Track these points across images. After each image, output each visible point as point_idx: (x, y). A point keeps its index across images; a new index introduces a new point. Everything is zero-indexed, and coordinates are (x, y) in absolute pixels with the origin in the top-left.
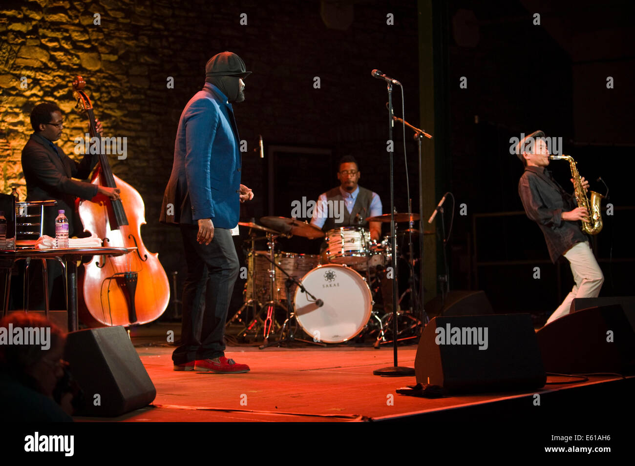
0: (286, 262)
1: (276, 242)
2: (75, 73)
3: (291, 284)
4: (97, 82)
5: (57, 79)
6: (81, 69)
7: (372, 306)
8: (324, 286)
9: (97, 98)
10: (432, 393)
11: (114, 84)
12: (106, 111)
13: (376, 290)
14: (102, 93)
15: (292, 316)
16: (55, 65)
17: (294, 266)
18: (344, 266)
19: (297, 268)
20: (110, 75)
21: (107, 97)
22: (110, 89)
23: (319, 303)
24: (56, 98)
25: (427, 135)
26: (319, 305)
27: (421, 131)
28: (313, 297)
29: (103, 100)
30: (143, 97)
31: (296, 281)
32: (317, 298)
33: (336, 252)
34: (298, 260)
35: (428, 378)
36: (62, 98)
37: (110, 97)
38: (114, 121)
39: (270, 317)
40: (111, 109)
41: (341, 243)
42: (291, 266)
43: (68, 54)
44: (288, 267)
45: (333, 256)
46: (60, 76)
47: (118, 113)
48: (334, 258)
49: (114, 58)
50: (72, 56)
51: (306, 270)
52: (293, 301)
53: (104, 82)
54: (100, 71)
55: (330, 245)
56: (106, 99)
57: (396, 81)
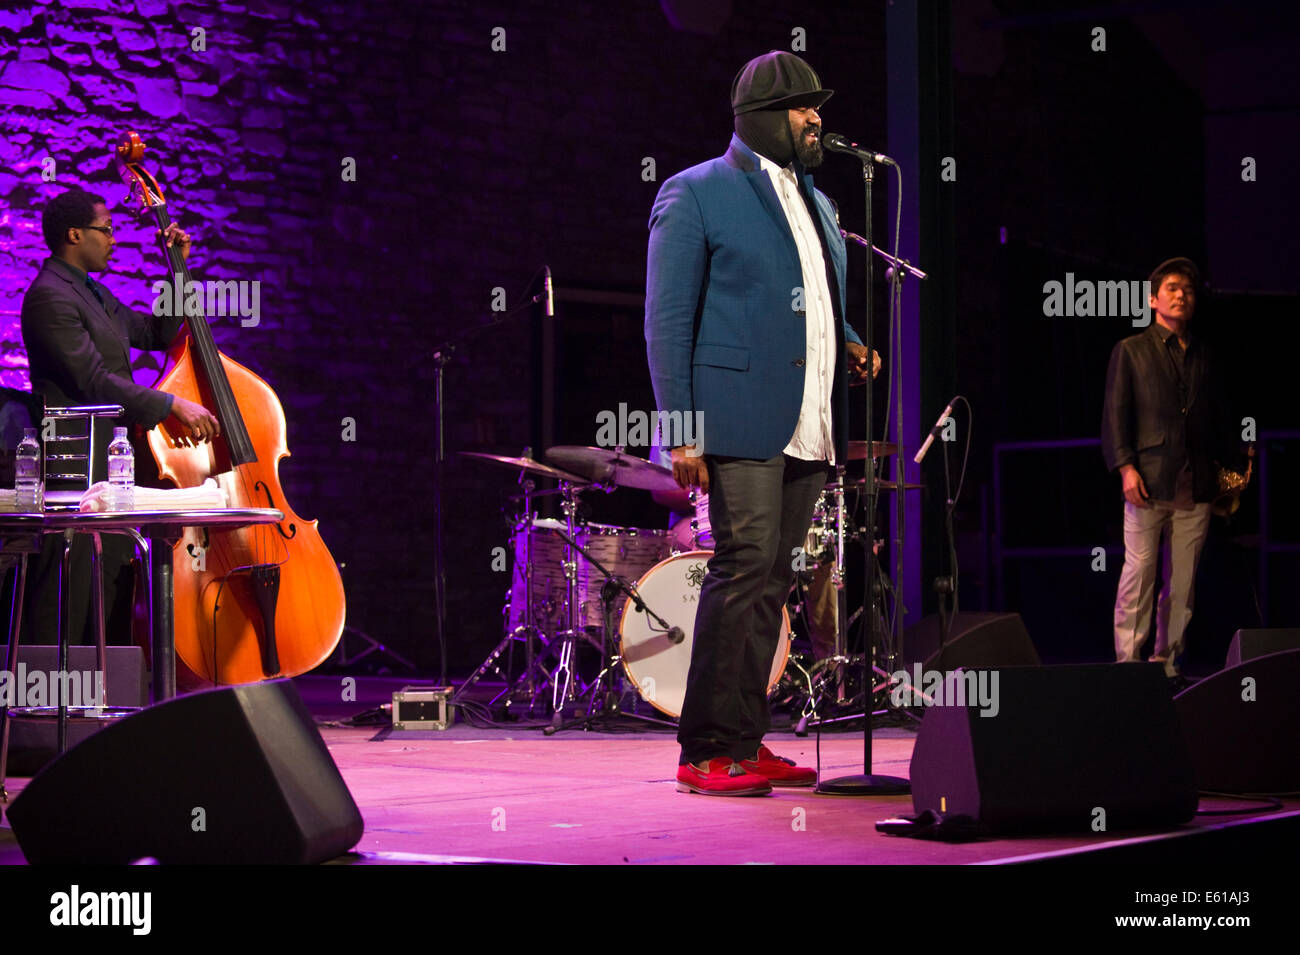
0: (601, 545)
1: (579, 501)
2: (124, 122)
3: (615, 593)
4: (172, 141)
5: (85, 135)
6: (137, 114)
7: (790, 643)
8: (685, 598)
9: (170, 179)
10: (955, 831)
11: (209, 148)
12: (191, 207)
13: (798, 609)
14: (182, 167)
15: (615, 663)
16: (83, 104)
17: (619, 554)
19: (625, 559)
20: (201, 127)
21: (193, 176)
22: (201, 159)
23: (675, 636)
24: (83, 176)
25: (915, 271)
26: (676, 639)
27: (902, 262)
28: (662, 623)
29: (184, 182)
30: (271, 177)
31: (625, 586)
32: (672, 625)
34: (625, 541)
35: (943, 800)
36: (95, 178)
37: (199, 176)
38: (210, 230)
39: (566, 666)
40: (202, 203)
42: (611, 554)
43: (109, 81)
44: (603, 555)
46: (91, 129)
47: (217, 213)
49: (209, 90)
50: (118, 86)
51: (643, 564)
52: (616, 630)
53: (188, 143)
54: (179, 119)
56: (193, 181)
57: (883, 156)
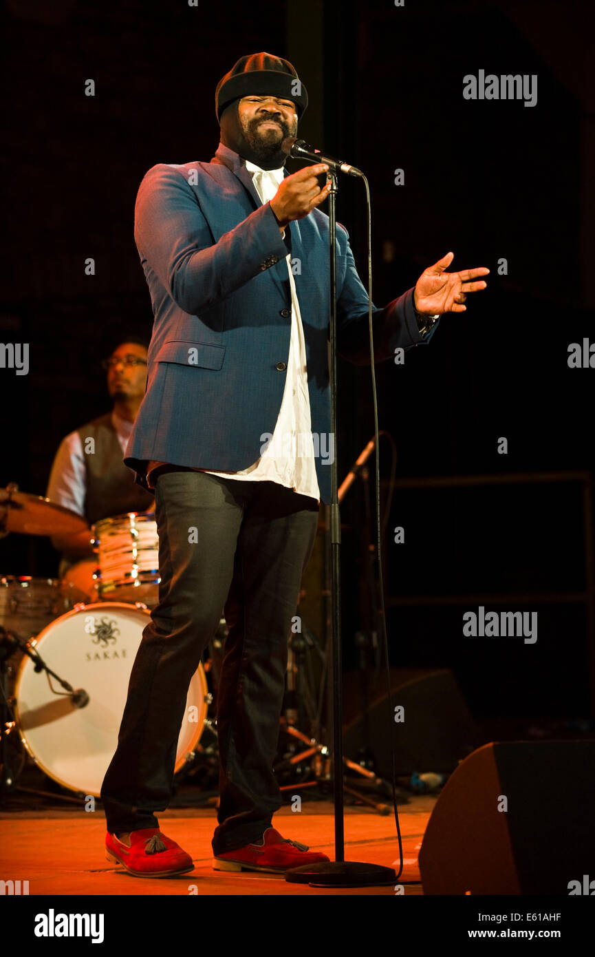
3: (8, 651)
7: (206, 706)
8: (88, 657)
15: (9, 731)
17: (7, 607)
18: (141, 608)
23: (79, 699)
26: (80, 703)
28: (65, 685)
31: (22, 644)
32: (76, 686)
33: (121, 574)
34: (17, 592)
41: (131, 551)
45: (109, 585)
48: (112, 588)
55: (103, 556)
57: (350, 167)
